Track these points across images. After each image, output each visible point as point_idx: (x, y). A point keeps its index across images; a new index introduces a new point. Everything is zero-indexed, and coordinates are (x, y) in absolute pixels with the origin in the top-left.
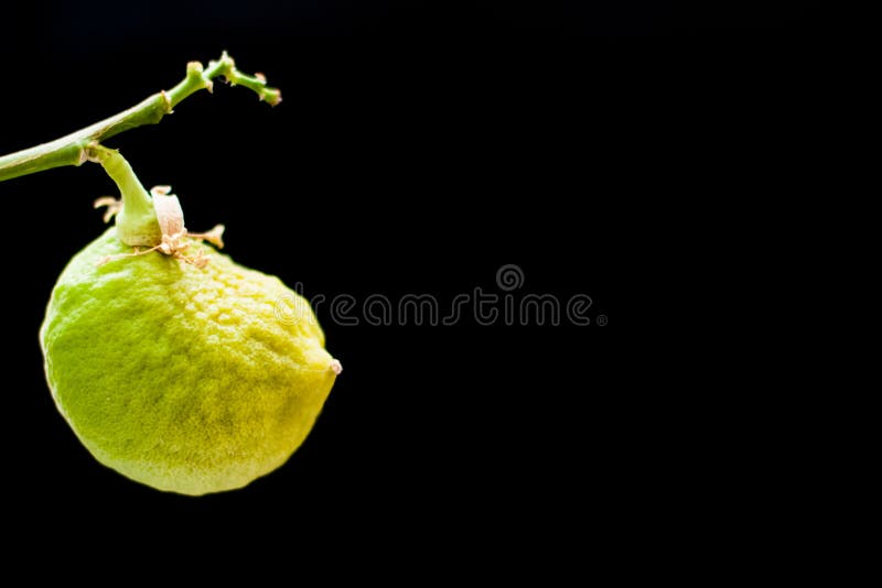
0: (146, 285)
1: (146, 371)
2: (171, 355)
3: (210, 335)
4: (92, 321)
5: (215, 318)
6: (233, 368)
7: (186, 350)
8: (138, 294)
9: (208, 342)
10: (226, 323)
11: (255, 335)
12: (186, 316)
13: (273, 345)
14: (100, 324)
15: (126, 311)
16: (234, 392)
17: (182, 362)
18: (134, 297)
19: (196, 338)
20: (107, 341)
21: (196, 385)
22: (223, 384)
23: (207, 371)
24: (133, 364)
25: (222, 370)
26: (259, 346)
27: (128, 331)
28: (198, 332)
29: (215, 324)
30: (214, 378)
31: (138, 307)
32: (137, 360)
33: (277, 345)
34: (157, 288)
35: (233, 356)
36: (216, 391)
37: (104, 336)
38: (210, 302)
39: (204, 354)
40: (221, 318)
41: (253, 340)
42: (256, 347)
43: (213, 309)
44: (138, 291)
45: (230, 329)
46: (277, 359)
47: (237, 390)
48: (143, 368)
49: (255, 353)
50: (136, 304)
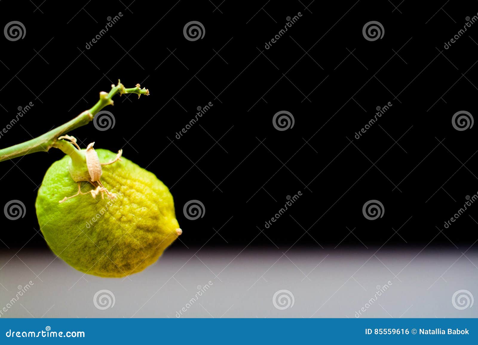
0: (85, 207)
1: (87, 248)
2: (99, 241)
3: (117, 230)
4: (60, 224)
5: (119, 220)
6: (129, 246)
7: (106, 238)
8: (81, 212)
9: (116, 234)
10: (125, 222)
11: (139, 227)
12: (105, 220)
13: (148, 230)
14: (63, 226)
15: (75, 220)
16: (130, 255)
17: (104, 245)
18: (78, 213)
19: (110, 232)
20: (68, 234)
21: (111, 254)
22: (125, 253)
23: (116, 248)
24: (81, 245)
25: (124, 246)
26: (141, 232)
27: (77, 230)
28: (111, 230)
29: (119, 223)
30: (120, 250)
31: (81, 218)
32: (83, 244)
33: (150, 229)
34: (90, 208)
35: (129, 240)
36: (122, 256)
37: (66, 231)
38: (117, 210)
39: (115, 240)
40: (122, 219)
41: (138, 230)
42: (140, 233)
43: (118, 214)
44: (80, 210)
45: (127, 226)
46: (150, 236)
47: (132, 254)
48: (86, 247)
49: (139, 237)
50: (81, 216)
